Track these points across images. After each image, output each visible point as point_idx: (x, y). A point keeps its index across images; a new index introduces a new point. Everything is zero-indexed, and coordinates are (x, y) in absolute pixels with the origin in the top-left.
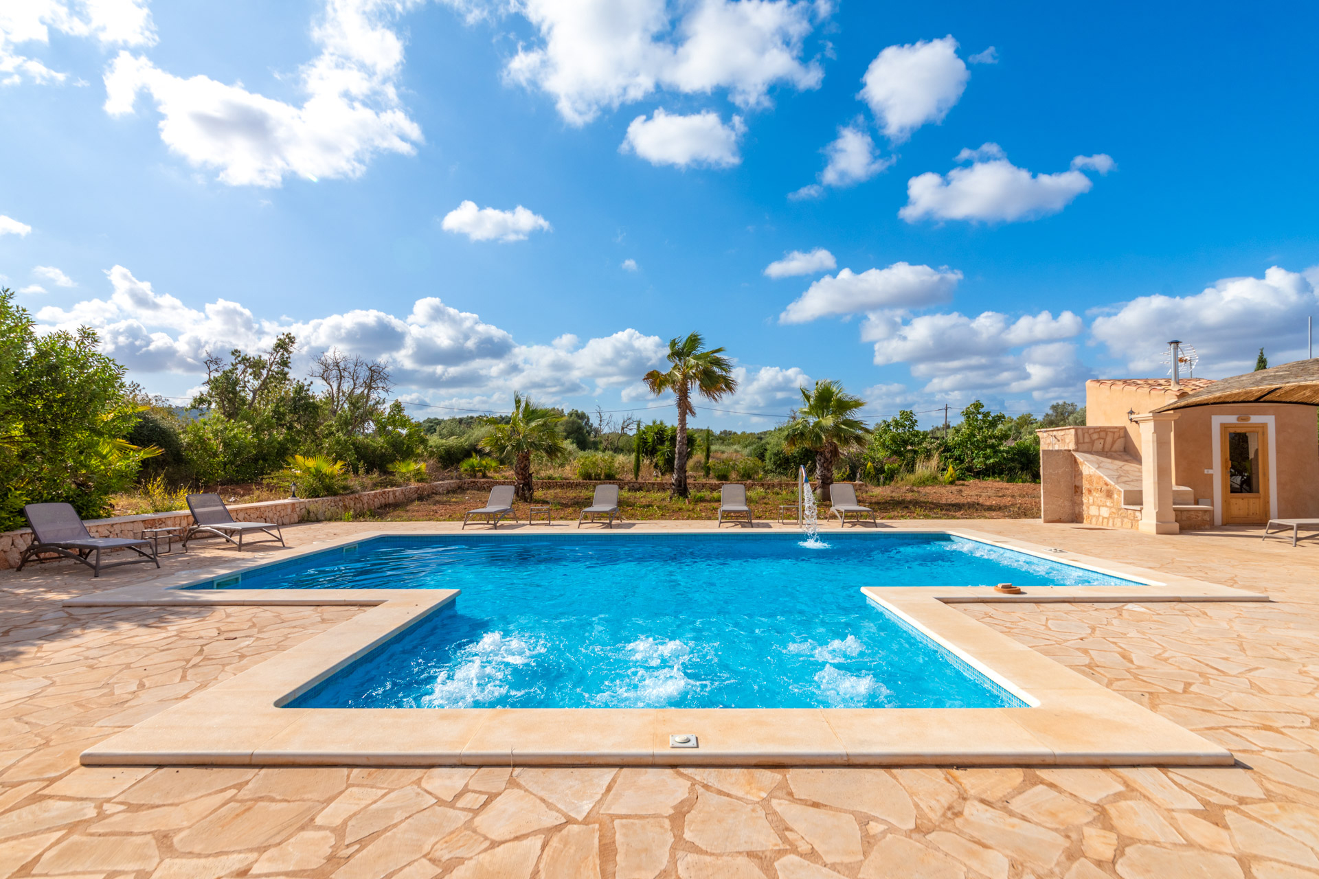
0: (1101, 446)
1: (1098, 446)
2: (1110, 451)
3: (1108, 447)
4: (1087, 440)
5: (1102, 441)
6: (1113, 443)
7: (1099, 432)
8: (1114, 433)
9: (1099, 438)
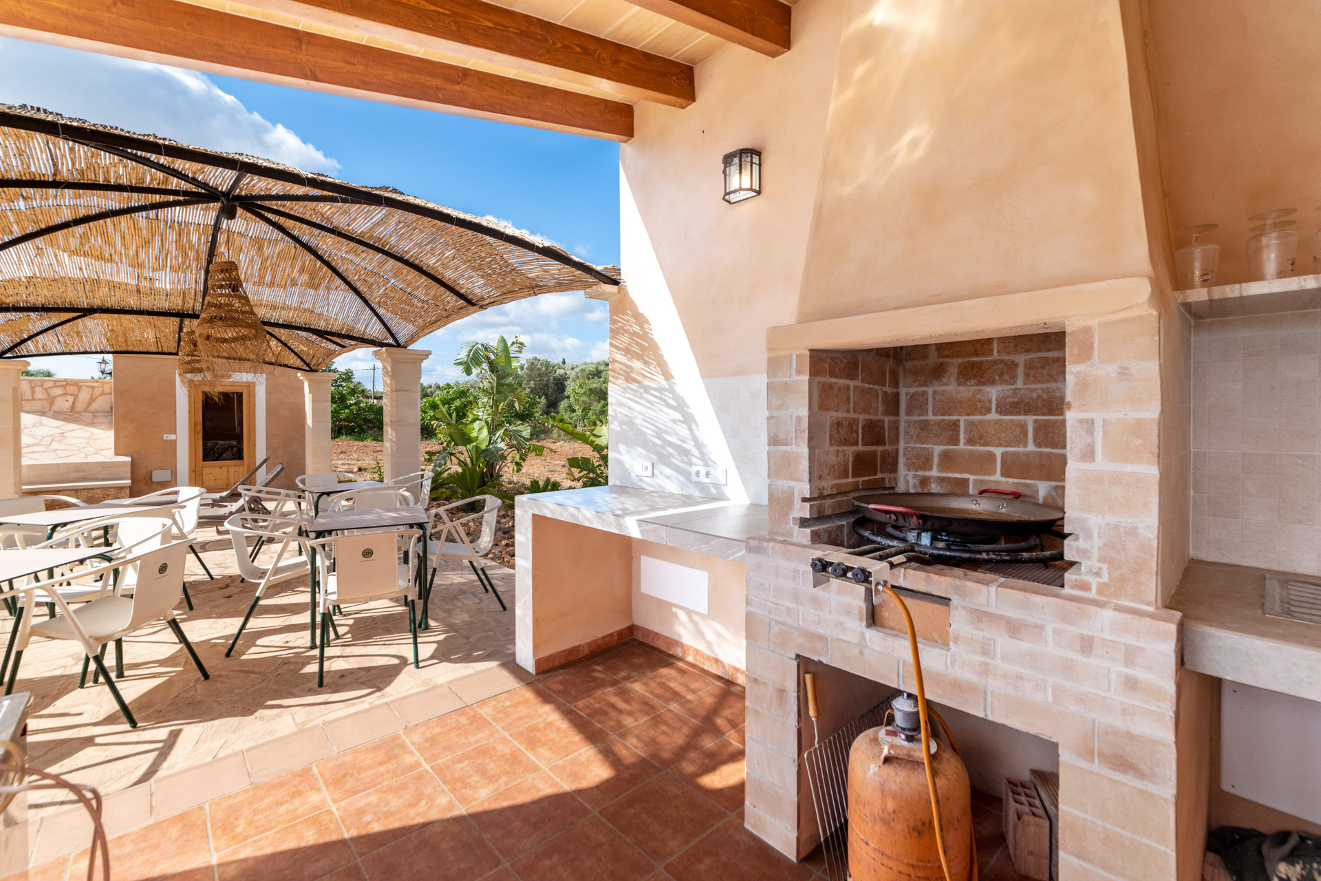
0: (69, 404)
1: (64, 404)
2: (85, 411)
3: (80, 405)
4: (40, 394)
5: (71, 399)
6: (92, 400)
7: (64, 387)
8: (93, 388)
9: (65, 394)
